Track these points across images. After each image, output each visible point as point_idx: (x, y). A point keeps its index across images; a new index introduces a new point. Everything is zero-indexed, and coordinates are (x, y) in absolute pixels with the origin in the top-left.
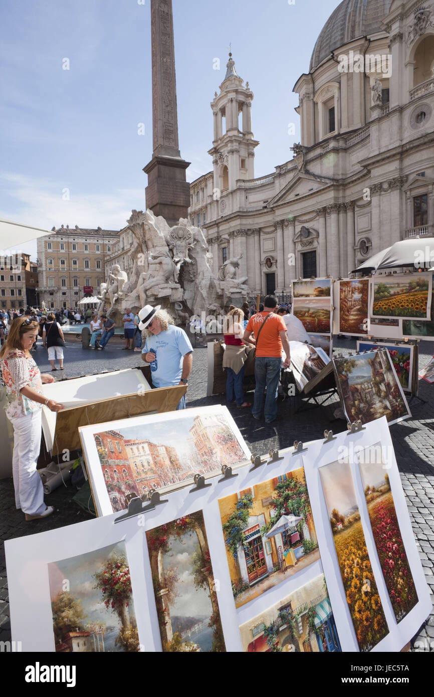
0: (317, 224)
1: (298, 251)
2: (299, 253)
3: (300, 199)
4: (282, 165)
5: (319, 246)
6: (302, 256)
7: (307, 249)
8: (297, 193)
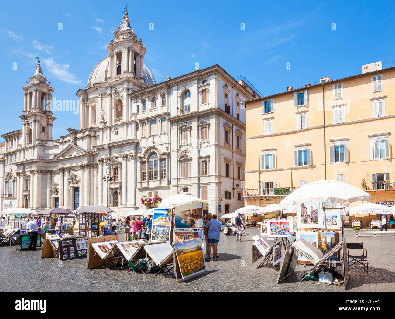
0: (79, 173)
1: (71, 187)
2: (71, 188)
3: (72, 158)
4: (64, 137)
5: (80, 185)
6: (74, 189)
7: (75, 186)
8: (71, 154)
